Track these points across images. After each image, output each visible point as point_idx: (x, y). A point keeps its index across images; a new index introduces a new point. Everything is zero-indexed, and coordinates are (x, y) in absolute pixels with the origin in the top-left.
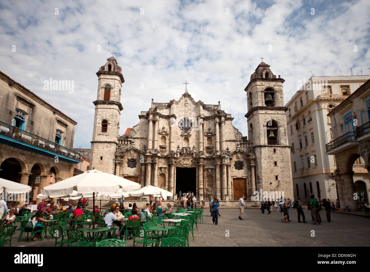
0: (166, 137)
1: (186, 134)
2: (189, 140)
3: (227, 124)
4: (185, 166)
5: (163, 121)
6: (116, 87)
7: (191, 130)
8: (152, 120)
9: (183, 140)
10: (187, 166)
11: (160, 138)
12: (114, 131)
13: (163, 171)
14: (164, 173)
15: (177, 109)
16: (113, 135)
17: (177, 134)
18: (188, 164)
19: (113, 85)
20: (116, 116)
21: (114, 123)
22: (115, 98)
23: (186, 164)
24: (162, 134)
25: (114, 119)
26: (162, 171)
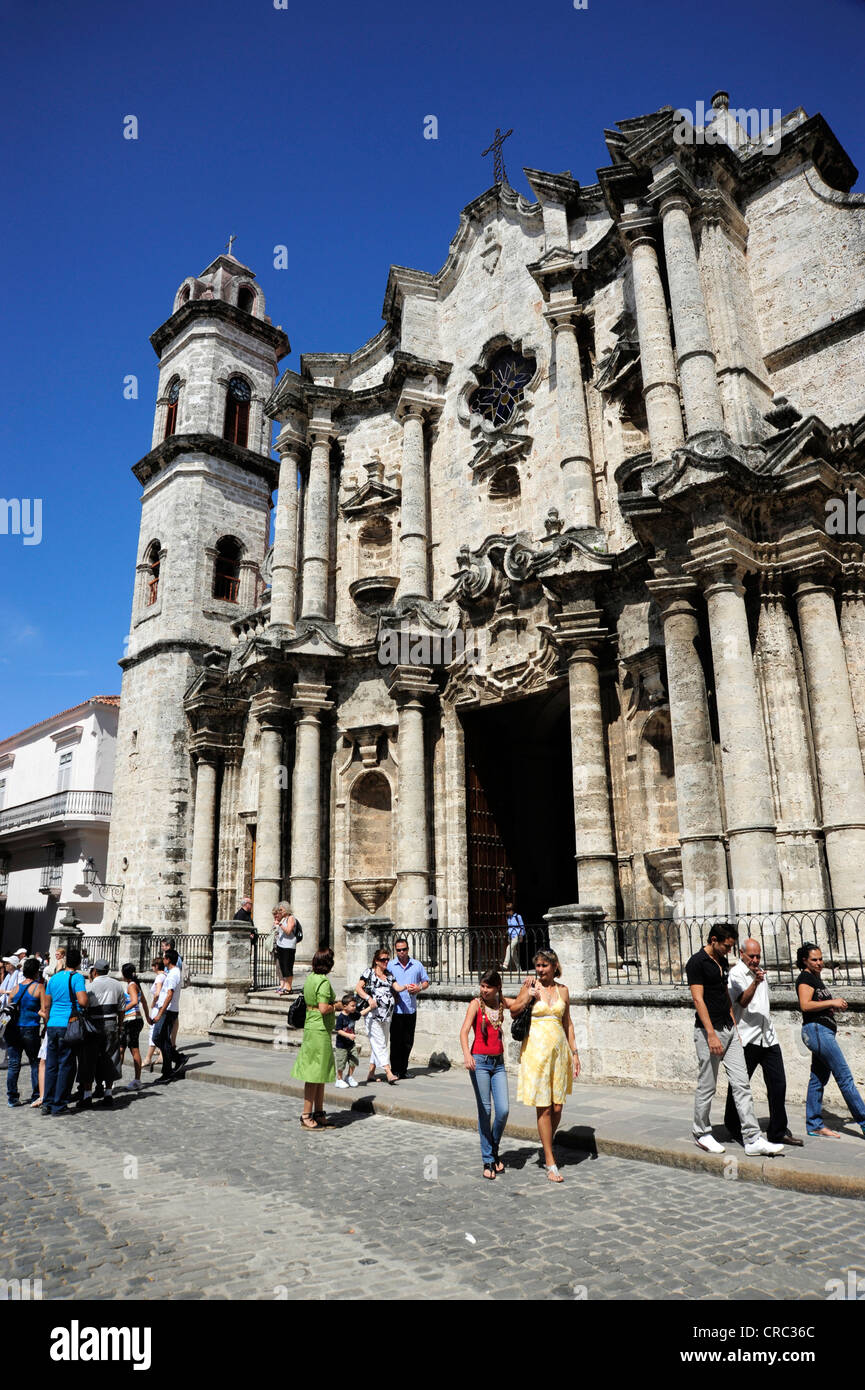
0: (391, 519)
1: (500, 447)
2: (523, 478)
3: (773, 210)
4: (505, 685)
5: (369, 431)
6: (195, 370)
7: (526, 407)
8: (289, 447)
9: (485, 495)
10: (515, 680)
11: (355, 537)
12: (183, 586)
13: (370, 755)
14: (378, 769)
15: (447, 319)
16: (178, 606)
17: (458, 474)
18: (525, 665)
19: (186, 368)
20: (192, 507)
21: (184, 543)
22: (191, 422)
23: (510, 672)
24: (365, 510)
25: (183, 522)
26: (367, 761)
